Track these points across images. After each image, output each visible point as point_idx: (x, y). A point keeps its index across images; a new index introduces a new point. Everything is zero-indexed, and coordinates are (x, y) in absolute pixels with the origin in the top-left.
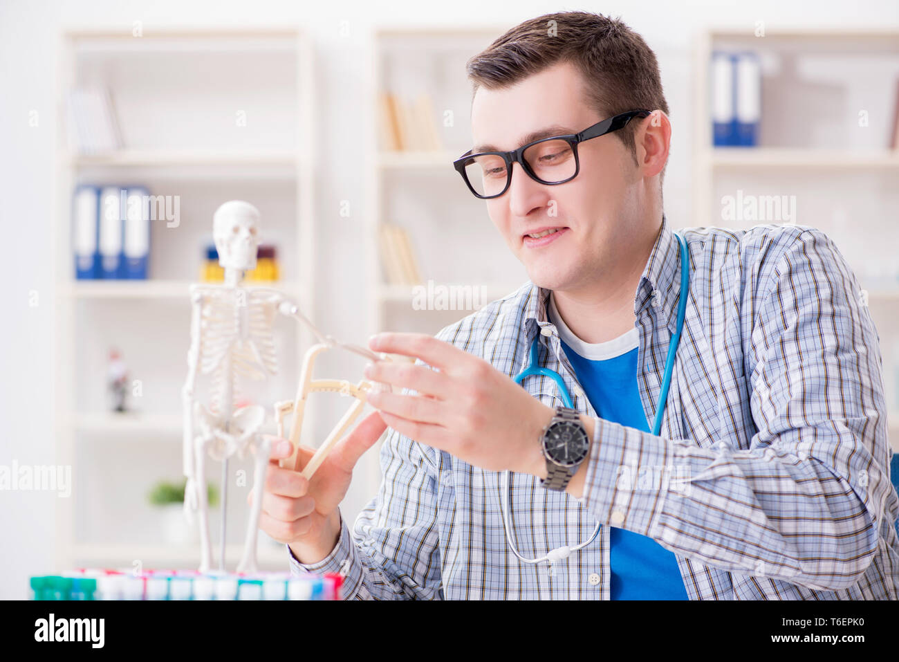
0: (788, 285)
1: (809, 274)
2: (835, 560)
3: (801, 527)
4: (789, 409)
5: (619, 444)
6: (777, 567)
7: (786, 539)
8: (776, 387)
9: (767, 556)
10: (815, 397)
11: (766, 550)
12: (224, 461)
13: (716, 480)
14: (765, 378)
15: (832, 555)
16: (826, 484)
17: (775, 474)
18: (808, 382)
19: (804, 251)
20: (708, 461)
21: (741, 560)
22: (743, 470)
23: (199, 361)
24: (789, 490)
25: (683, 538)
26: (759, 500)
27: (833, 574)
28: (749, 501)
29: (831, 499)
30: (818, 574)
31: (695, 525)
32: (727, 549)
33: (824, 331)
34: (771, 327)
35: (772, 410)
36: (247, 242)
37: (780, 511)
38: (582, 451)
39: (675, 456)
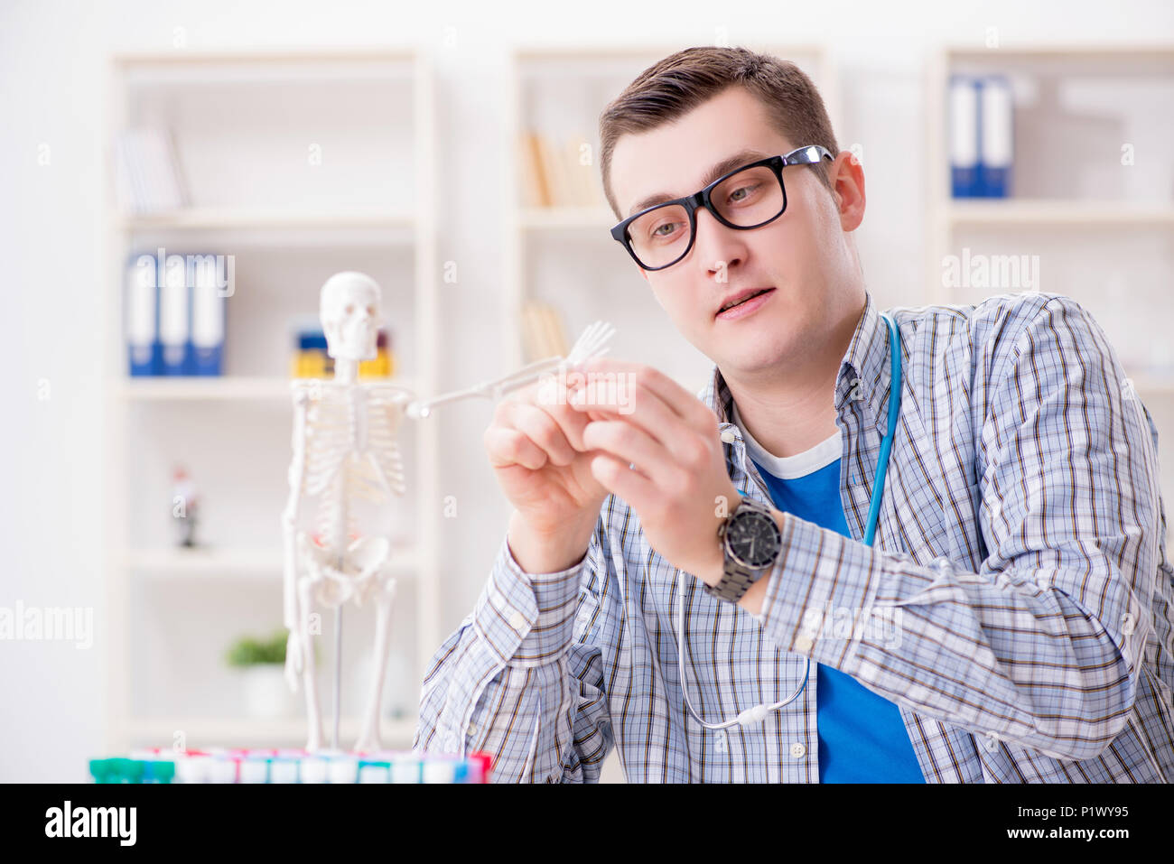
0: (1029, 368)
1: (1057, 354)
2: (1079, 720)
3: (1038, 675)
4: (1024, 527)
5: (813, 549)
6: (1005, 723)
7: (1019, 688)
8: (1009, 498)
9: (993, 706)
10: (1058, 511)
11: (992, 698)
12: (336, 608)
13: (933, 605)
14: (996, 487)
15: (1075, 714)
16: (1073, 623)
17: (1010, 605)
18: (1049, 492)
19: (1050, 324)
20: (925, 582)
21: (959, 709)
22: (970, 597)
23: (303, 479)
24: (1026, 626)
25: (886, 675)
26: (987, 637)
27: (1076, 738)
28: (973, 636)
29: (1077, 642)
30: (1057, 737)
31: (903, 660)
32: (943, 693)
33: (1072, 426)
34: (1005, 421)
35: (1004, 528)
36: (364, 326)
37: (1013, 652)
38: (772, 553)
39: (883, 571)
